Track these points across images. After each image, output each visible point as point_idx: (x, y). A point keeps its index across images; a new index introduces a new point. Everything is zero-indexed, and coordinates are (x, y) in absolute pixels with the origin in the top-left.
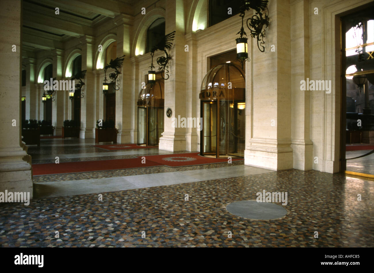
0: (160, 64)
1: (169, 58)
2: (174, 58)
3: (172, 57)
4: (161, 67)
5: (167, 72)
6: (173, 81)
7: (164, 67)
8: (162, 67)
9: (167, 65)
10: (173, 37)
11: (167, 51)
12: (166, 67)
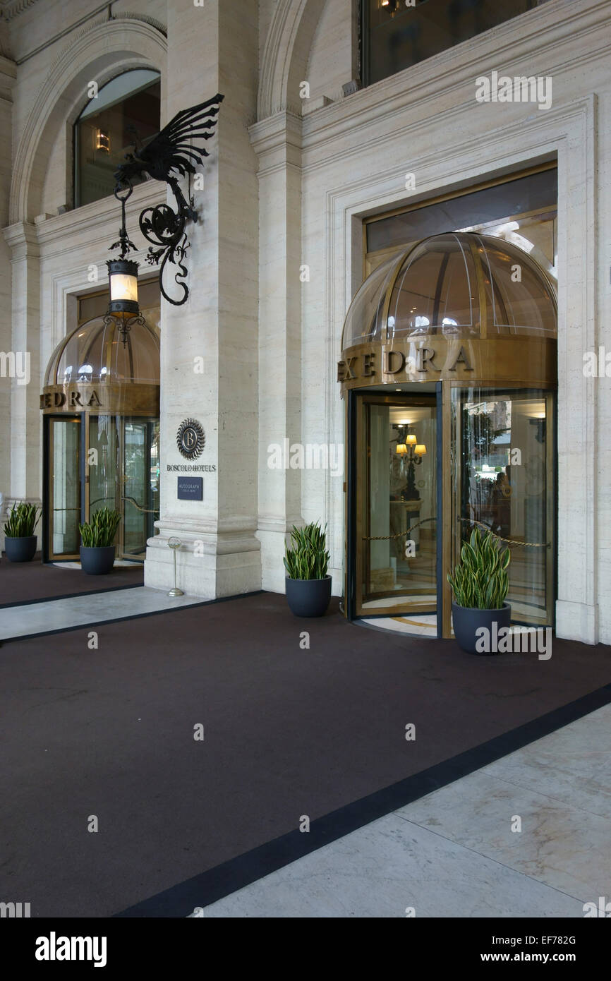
0: (152, 235)
1: (189, 213)
2: (211, 214)
3: (201, 210)
4: (156, 248)
5: (182, 272)
6: (207, 310)
7: (171, 251)
8: (163, 251)
9: (180, 244)
10: (209, 124)
11: (180, 185)
12: (175, 253)
